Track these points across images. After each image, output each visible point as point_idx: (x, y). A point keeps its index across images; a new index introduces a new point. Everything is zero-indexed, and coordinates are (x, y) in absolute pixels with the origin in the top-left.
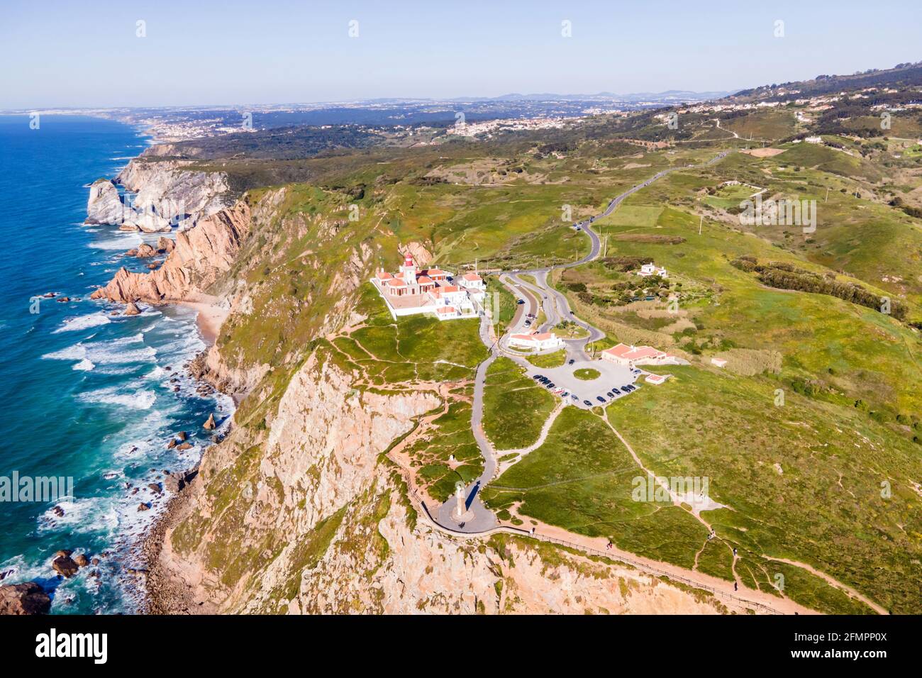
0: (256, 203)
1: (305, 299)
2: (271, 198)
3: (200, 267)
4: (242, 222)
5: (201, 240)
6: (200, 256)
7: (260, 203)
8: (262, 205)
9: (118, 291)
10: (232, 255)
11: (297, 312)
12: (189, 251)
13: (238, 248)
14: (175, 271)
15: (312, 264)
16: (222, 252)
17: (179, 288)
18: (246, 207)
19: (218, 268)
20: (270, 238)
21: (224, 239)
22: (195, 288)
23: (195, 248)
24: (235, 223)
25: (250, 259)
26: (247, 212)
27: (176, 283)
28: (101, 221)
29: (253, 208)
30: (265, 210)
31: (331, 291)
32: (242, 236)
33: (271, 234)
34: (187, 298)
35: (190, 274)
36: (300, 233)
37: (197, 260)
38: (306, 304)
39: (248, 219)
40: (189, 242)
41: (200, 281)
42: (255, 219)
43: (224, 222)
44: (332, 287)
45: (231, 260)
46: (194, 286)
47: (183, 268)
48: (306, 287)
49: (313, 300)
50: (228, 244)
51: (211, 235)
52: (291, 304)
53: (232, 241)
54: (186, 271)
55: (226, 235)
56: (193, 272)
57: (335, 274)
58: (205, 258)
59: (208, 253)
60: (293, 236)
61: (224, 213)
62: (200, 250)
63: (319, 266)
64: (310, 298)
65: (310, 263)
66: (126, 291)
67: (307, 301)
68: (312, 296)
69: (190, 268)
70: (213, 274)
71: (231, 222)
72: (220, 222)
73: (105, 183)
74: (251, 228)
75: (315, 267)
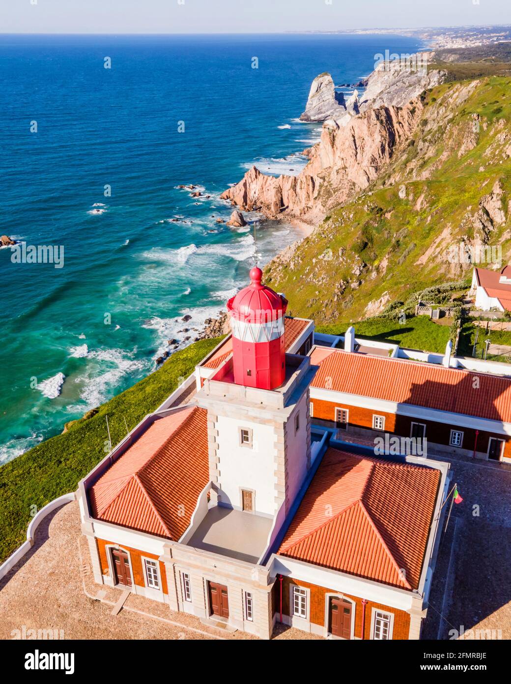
0: (434, 100)
1: (376, 263)
2: (455, 96)
3: (335, 179)
4: (406, 125)
5: (347, 143)
6: (340, 164)
7: (439, 101)
8: (441, 105)
9: (242, 193)
10: (377, 169)
11: (354, 285)
12: (331, 155)
13: (388, 160)
14: (304, 180)
15: (414, 201)
16: (366, 163)
17: (304, 202)
18: (420, 105)
19: (354, 184)
20: (425, 150)
21: (374, 146)
22: (320, 206)
23: (338, 153)
24: (396, 126)
25: (389, 177)
26: (418, 112)
27: (302, 194)
28: (312, 118)
29: (427, 107)
30: (442, 110)
31: (423, 259)
32: (400, 144)
33: (427, 144)
34: (305, 217)
35: (321, 186)
36: (463, 147)
37: (336, 168)
38: (374, 275)
39: (416, 121)
40: (333, 145)
41: (328, 198)
42: (425, 122)
43: (382, 122)
44: (429, 252)
45: (373, 175)
46: (319, 203)
47: (315, 178)
48: (387, 242)
49: (389, 269)
50: (376, 152)
51: (360, 138)
52: (350, 268)
53: (383, 151)
54: (318, 182)
55: (378, 138)
56: (326, 184)
57: (444, 226)
58: (345, 168)
59: (350, 161)
60: (452, 149)
61: (387, 110)
62: (342, 155)
63: (426, 205)
64: (385, 263)
65: (411, 198)
66: (251, 195)
67: (378, 269)
68: (391, 262)
69: (323, 178)
70: (346, 191)
71: (391, 124)
72: (375, 122)
73: (326, 77)
74: (416, 135)
75: (418, 207)
